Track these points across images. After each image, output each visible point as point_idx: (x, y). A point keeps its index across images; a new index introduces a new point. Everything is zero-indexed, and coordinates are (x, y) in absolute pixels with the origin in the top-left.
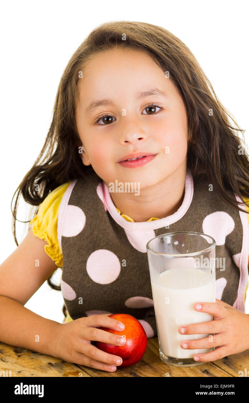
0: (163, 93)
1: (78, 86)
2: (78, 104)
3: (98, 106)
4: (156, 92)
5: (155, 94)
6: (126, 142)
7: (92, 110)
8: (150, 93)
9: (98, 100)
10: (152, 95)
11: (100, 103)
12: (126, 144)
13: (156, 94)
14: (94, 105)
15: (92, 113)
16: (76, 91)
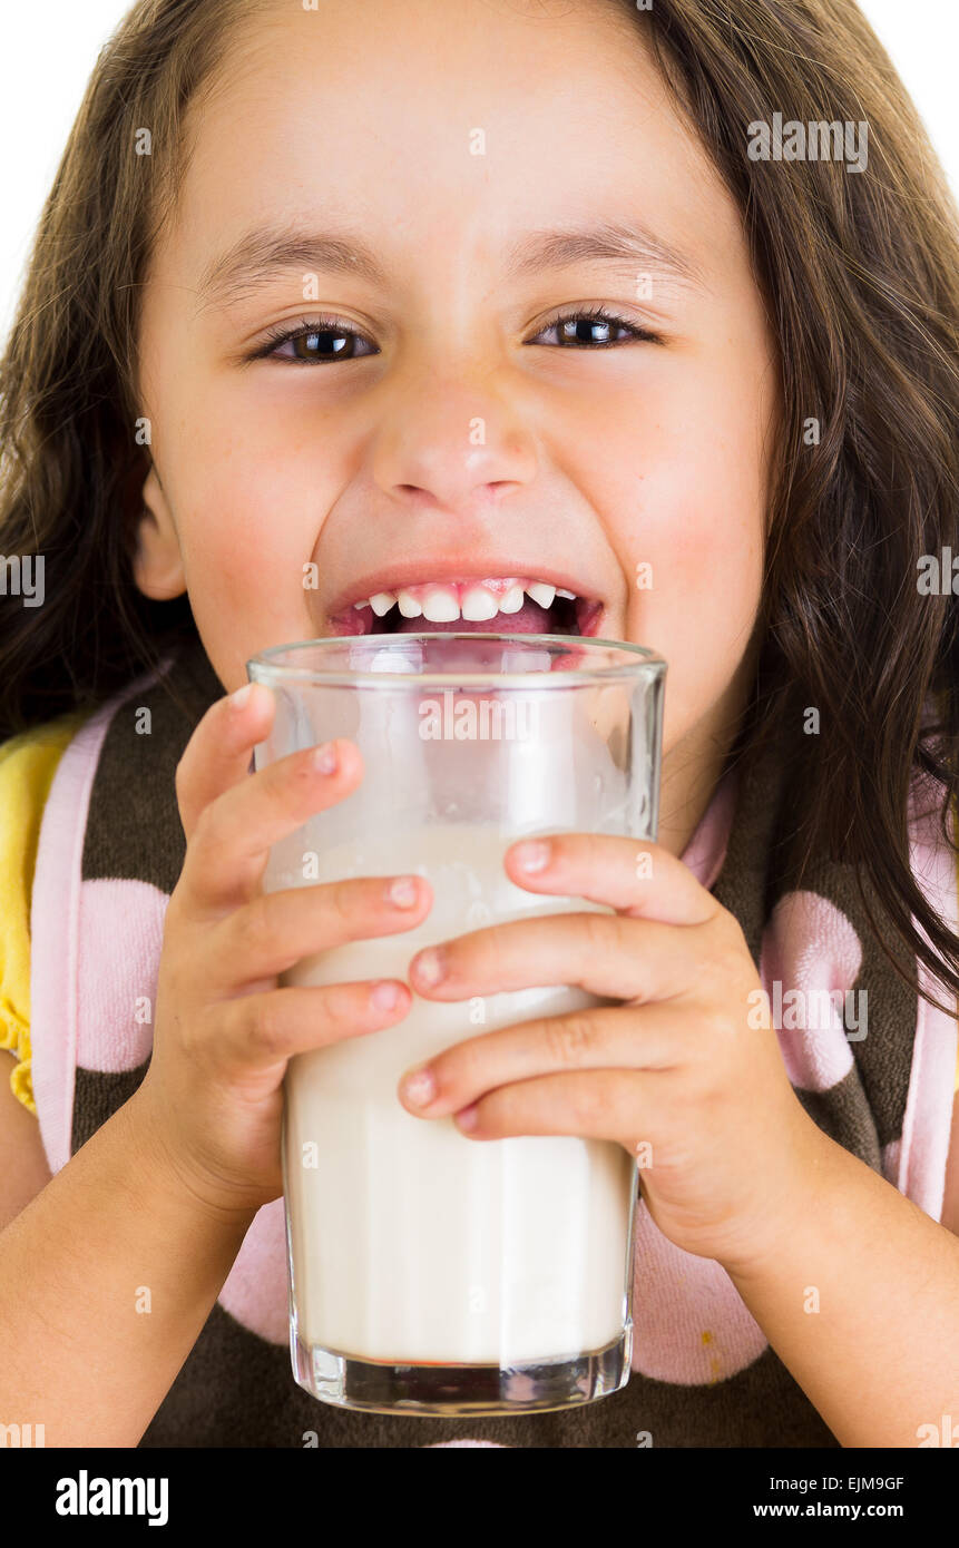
0: (675, 260)
1: (187, 120)
2: (169, 226)
3: (286, 262)
4: (631, 244)
5: (624, 256)
6: (410, 488)
7: (246, 277)
8: (599, 247)
9: (291, 228)
10: (608, 255)
11: (299, 251)
12: (406, 498)
13: (632, 255)
14: (266, 252)
15: (239, 294)
16: (169, 144)
